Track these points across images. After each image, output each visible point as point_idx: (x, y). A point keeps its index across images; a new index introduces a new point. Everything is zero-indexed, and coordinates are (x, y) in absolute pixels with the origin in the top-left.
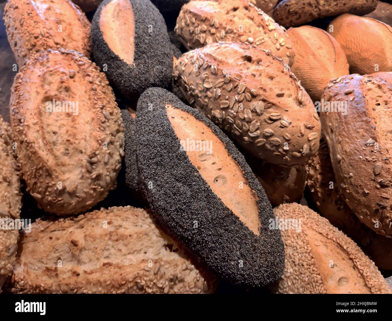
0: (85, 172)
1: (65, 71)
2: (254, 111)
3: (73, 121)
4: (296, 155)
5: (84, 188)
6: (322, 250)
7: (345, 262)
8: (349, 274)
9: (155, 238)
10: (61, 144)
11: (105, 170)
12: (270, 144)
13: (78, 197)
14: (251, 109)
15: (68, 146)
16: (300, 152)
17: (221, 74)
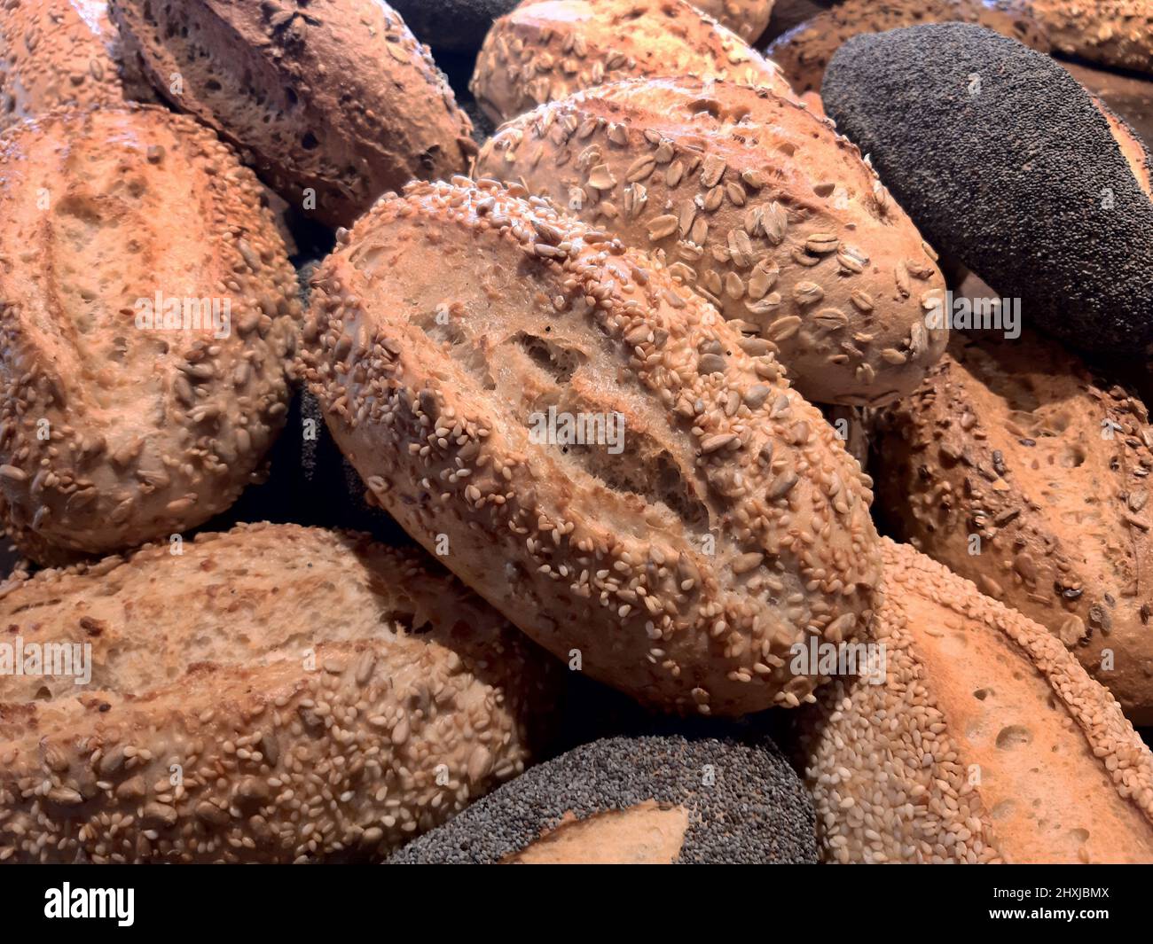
0: (172, 405)
1: (135, 146)
2: (759, 235)
3: (148, 259)
4: (893, 358)
5: (164, 453)
6: (949, 647)
7: (1022, 683)
8: (1036, 719)
9: (354, 596)
10: (104, 326)
11: (235, 406)
12: (816, 328)
13: (142, 479)
14: (749, 228)
15: (124, 330)
16: (903, 348)
17: (643, 141)
